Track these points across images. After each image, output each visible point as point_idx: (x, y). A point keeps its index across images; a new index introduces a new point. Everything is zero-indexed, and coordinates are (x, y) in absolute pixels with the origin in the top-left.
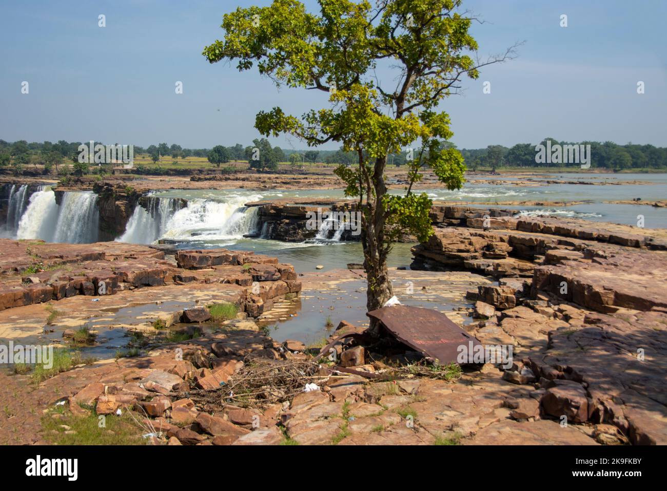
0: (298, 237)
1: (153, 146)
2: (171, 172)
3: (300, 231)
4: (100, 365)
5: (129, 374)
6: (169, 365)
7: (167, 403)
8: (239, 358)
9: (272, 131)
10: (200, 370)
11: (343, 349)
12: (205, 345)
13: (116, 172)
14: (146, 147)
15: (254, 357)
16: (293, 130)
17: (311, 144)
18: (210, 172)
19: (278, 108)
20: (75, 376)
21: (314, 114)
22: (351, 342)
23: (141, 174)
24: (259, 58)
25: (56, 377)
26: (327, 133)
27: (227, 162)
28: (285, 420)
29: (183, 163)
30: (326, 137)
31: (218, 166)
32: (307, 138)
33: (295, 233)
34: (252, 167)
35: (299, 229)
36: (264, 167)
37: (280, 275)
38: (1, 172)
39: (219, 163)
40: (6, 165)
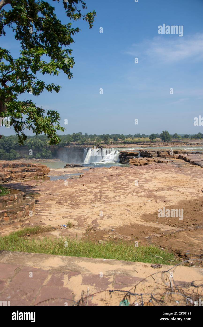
2: (135, 143)
34: (162, 140)
36: (166, 140)
37: (36, 170)
38: (84, 144)
39: (153, 139)
40: (85, 142)
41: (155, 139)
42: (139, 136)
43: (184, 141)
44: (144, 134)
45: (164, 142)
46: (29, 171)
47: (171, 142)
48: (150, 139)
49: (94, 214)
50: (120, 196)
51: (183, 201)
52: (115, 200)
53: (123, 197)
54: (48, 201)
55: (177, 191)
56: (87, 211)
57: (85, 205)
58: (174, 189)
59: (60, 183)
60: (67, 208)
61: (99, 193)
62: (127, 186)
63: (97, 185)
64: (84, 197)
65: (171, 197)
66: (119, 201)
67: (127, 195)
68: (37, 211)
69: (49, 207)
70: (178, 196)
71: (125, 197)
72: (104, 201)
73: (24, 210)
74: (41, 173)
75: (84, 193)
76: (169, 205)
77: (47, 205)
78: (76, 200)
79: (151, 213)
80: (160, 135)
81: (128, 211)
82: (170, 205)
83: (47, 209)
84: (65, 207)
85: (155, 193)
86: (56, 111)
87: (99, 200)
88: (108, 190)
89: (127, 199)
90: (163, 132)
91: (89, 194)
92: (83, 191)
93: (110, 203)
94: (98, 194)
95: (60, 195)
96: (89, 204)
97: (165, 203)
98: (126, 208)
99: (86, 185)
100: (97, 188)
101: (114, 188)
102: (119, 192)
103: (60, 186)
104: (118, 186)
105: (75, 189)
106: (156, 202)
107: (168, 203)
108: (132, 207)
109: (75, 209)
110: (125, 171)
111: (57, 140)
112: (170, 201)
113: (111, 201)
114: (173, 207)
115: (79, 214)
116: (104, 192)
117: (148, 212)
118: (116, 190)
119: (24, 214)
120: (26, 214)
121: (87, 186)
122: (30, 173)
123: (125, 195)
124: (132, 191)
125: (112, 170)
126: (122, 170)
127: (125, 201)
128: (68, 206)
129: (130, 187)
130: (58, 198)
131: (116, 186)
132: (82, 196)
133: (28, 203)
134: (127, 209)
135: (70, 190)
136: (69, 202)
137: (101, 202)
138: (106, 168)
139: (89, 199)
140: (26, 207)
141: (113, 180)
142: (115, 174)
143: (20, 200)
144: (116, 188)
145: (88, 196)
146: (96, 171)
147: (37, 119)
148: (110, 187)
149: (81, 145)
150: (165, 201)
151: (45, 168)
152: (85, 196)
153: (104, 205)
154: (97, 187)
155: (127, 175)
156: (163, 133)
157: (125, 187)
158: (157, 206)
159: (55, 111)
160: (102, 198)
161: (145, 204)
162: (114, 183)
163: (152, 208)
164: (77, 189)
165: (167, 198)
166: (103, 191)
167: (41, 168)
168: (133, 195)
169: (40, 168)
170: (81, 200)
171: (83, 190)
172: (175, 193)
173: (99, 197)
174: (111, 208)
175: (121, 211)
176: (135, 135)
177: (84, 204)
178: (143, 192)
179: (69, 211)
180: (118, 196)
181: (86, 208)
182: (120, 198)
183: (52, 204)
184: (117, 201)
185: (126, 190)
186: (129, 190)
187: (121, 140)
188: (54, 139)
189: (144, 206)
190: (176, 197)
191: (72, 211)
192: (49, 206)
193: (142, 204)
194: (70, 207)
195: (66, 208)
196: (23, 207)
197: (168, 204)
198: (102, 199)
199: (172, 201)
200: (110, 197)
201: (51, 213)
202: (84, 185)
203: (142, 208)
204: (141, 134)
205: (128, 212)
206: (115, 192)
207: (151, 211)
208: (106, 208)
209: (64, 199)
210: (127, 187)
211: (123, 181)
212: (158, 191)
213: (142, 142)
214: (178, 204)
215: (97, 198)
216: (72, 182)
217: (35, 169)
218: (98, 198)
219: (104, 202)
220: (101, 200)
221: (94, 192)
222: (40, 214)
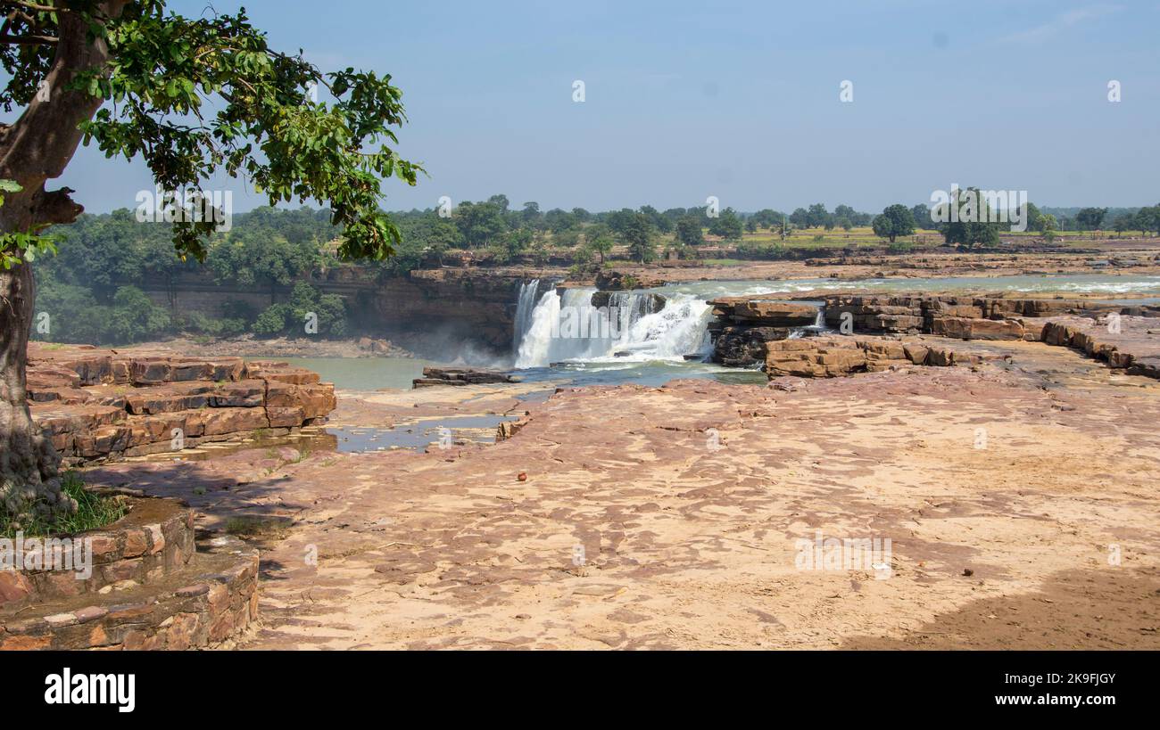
2: (796, 255)
14: (789, 211)
18: (864, 253)
23: (743, 259)
27: (910, 233)
29: (837, 237)
31: (892, 241)
33: (738, 350)
34: (948, 241)
36: (973, 241)
37: (260, 398)
38: (517, 260)
39: (894, 236)
40: (524, 249)
41: (910, 236)
42: (820, 218)
43: (1076, 245)
45: (961, 250)
46: (224, 403)
47: (996, 251)
48: (878, 232)
49: (582, 631)
50: (717, 537)
51: (1076, 571)
52: (693, 561)
53: (737, 546)
54: (327, 562)
55: (1035, 518)
56: (542, 619)
57: (532, 584)
58: (1018, 508)
59: (393, 465)
60: (433, 598)
61: (603, 519)
62: (756, 485)
63: (589, 477)
64: (523, 543)
65: (1005, 548)
66: (712, 565)
67: (759, 535)
68: (273, 616)
69: (337, 592)
70: (1044, 548)
71: (745, 543)
72: (634, 562)
73: (199, 611)
74: (291, 411)
75: (524, 523)
76: (993, 595)
77: (327, 584)
78: (482, 555)
79: (891, 634)
81: (764, 617)
82: (999, 594)
83: (322, 602)
84: (425, 593)
85: (911, 526)
86: (380, 77)
87: (604, 557)
88: (651, 507)
89: (760, 555)
91: (551, 525)
92: (517, 512)
93: (664, 577)
94: (598, 527)
95: (395, 529)
96: (554, 579)
97: (968, 580)
98: (753, 603)
99: (536, 478)
100: (595, 494)
101: (688, 495)
102: (714, 517)
103: (394, 482)
104: (706, 485)
105: (473, 497)
106: (921, 577)
107: (989, 582)
108: (784, 597)
109: (478, 607)
110: (743, 406)
111: (382, 237)
112: (999, 572)
113: (670, 564)
114: (1020, 603)
115: (500, 630)
116: (631, 517)
117: (874, 630)
118: (697, 507)
119: (199, 631)
120: (209, 628)
121: (539, 485)
122: (228, 413)
123: (748, 535)
124: (782, 513)
125: (669, 398)
126: (729, 403)
127: (746, 569)
128: (439, 590)
129: (772, 490)
130: (384, 543)
131: (697, 483)
132: (516, 535)
133: (225, 573)
134: (756, 608)
135: (445, 504)
136: (444, 565)
137: (614, 571)
138: (638, 391)
139: (555, 553)
140: (212, 594)
141: (680, 455)
142: (690, 420)
143: (177, 552)
144: (694, 494)
145: (545, 537)
146: (584, 406)
147: (277, 118)
148: (666, 491)
149: (506, 264)
150: (968, 573)
151: (309, 387)
152: (529, 535)
153: (631, 585)
154: (593, 488)
155: (758, 429)
157: (747, 493)
158: (926, 598)
159: (372, 76)
160: (622, 546)
161: (856, 586)
162: (684, 468)
163: (898, 609)
164: (484, 497)
165: (979, 552)
166: (625, 512)
167: (290, 388)
168: (790, 535)
169: (284, 385)
170: (504, 557)
171: (519, 507)
172: (1025, 527)
173: (605, 542)
174: (672, 600)
175: (730, 620)
176: (795, 214)
177: (525, 579)
178: (843, 523)
179: (442, 616)
180: (707, 539)
181: (536, 599)
182: (719, 547)
183: (353, 578)
184: (701, 566)
185: (752, 508)
186: (768, 506)
187: (719, 239)
188: (364, 229)
189: (853, 595)
190: (1033, 550)
191: (459, 615)
192: (336, 588)
193: (843, 587)
194: (450, 594)
195: (429, 601)
196: (197, 593)
197: (985, 587)
198: (623, 552)
199: (1013, 573)
200: (665, 545)
201: (346, 628)
202: (521, 478)
203: (840, 605)
204: (830, 209)
205: (762, 625)
206: (690, 518)
207: (893, 622)
208: (643, 603)
209: (415, 552)
210: (758, 493)
211: (735, 459)
212: (929, 516)
213: (836, 250)
214: (1043, 588)
215: (597, 550)
216: (457, 463)
217: (258, 392)
218: (602, 550)
219: (633, 568)
220: (617, 559)
221: (580, 515)
222: (285, 629)
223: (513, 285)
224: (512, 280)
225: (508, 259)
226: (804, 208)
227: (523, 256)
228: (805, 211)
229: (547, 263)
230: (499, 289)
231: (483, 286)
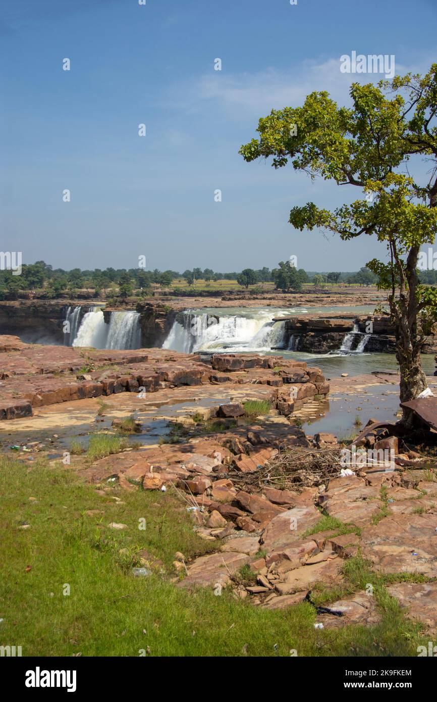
0: (323, 348)
1: (188, 271)
2: (205, 294)
3: (324, 343)
4: (145, 450)
5: (171, 457)
6: (208, 451)
7: (208, 482)
8: (275, 446)
9: (305, 226)
10: (238, 456)
11: (375, 440)
12: (242, 434)
13: (155, 294)
14: (181, 273)
15: (289, 445)
16: (327, 224)
17: (345, 237)
18: (239, 293)
19: (312, 203)
20: (123, 457)
21: (347, 209)
22: (383, 433)
23: (178, 296)
24: (293, 155)
25: (106, 458)
26: (360, 226)
27: (255, 283)
28: (322, 501)
29: (215, 286)
30: (359, 229)
31: (247, 287)
32: (340, 232)
33: (320, 345)
34: (277, 288)
35: (324, 341)
36: (289, 288)
38: (59, 296)
39: (248, 285)
40: (63, 290)
41: (256, 285)
42: (199, 275)
43: (334, 290)
44: (210, 269)
45: (284, 292)
48: (240, 283)
80: (273, 273)
90: (280, 264)
122: (297, 387)
149: (53, 298)
156: (279, 267)
176: (185, 273)
187: (158, 285)
204: (203, 270)
213: (225, 291)
223: (62, 309)
224: (61, 307)
225: (55, 296)
226: (190, 270)
227: (64, 294)
228: (190, 272)
229: (76, 298)
230: (53, 311)
231: (44, 310)
